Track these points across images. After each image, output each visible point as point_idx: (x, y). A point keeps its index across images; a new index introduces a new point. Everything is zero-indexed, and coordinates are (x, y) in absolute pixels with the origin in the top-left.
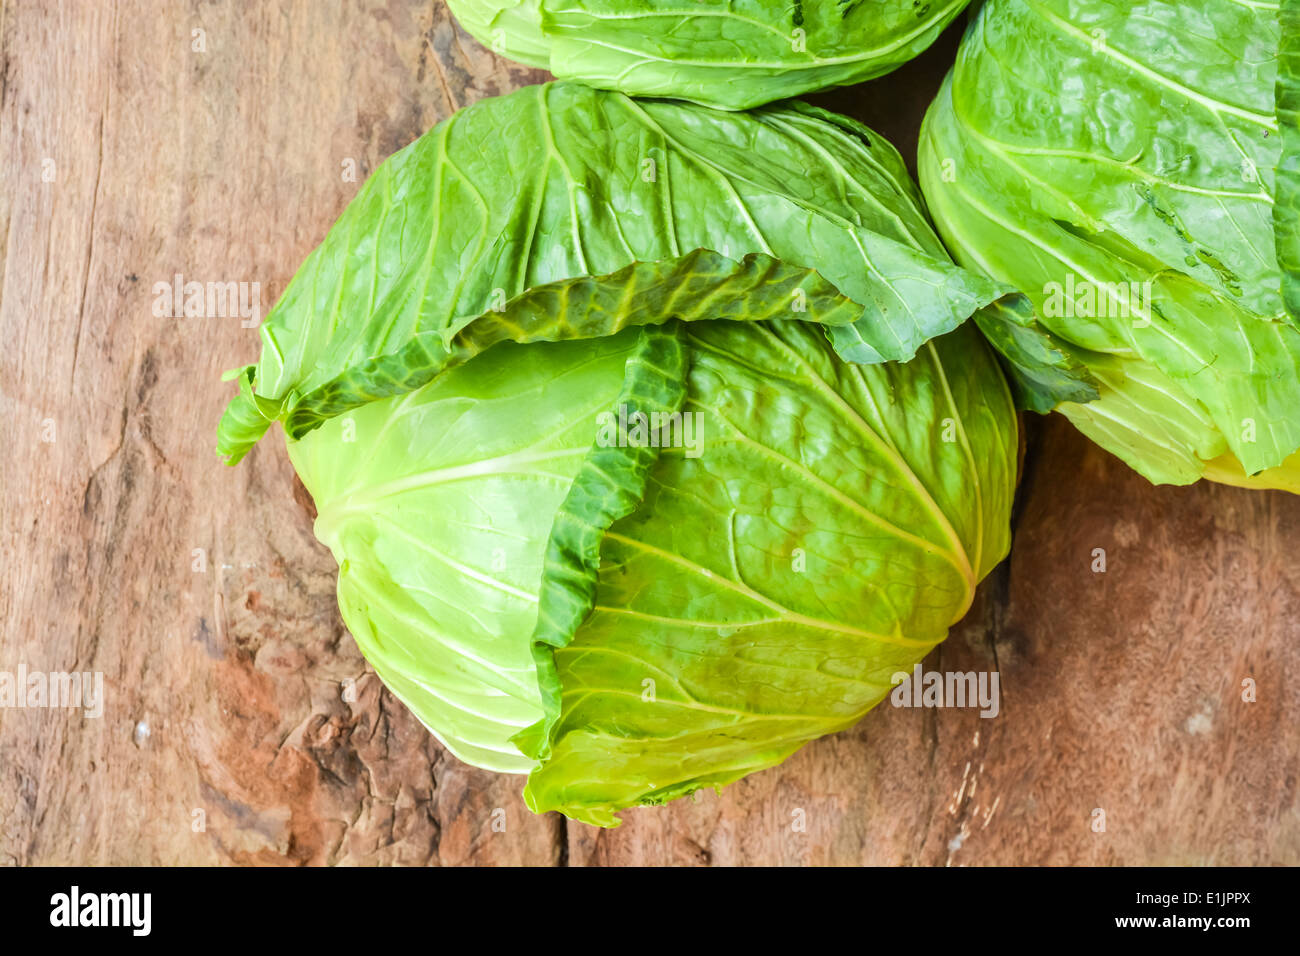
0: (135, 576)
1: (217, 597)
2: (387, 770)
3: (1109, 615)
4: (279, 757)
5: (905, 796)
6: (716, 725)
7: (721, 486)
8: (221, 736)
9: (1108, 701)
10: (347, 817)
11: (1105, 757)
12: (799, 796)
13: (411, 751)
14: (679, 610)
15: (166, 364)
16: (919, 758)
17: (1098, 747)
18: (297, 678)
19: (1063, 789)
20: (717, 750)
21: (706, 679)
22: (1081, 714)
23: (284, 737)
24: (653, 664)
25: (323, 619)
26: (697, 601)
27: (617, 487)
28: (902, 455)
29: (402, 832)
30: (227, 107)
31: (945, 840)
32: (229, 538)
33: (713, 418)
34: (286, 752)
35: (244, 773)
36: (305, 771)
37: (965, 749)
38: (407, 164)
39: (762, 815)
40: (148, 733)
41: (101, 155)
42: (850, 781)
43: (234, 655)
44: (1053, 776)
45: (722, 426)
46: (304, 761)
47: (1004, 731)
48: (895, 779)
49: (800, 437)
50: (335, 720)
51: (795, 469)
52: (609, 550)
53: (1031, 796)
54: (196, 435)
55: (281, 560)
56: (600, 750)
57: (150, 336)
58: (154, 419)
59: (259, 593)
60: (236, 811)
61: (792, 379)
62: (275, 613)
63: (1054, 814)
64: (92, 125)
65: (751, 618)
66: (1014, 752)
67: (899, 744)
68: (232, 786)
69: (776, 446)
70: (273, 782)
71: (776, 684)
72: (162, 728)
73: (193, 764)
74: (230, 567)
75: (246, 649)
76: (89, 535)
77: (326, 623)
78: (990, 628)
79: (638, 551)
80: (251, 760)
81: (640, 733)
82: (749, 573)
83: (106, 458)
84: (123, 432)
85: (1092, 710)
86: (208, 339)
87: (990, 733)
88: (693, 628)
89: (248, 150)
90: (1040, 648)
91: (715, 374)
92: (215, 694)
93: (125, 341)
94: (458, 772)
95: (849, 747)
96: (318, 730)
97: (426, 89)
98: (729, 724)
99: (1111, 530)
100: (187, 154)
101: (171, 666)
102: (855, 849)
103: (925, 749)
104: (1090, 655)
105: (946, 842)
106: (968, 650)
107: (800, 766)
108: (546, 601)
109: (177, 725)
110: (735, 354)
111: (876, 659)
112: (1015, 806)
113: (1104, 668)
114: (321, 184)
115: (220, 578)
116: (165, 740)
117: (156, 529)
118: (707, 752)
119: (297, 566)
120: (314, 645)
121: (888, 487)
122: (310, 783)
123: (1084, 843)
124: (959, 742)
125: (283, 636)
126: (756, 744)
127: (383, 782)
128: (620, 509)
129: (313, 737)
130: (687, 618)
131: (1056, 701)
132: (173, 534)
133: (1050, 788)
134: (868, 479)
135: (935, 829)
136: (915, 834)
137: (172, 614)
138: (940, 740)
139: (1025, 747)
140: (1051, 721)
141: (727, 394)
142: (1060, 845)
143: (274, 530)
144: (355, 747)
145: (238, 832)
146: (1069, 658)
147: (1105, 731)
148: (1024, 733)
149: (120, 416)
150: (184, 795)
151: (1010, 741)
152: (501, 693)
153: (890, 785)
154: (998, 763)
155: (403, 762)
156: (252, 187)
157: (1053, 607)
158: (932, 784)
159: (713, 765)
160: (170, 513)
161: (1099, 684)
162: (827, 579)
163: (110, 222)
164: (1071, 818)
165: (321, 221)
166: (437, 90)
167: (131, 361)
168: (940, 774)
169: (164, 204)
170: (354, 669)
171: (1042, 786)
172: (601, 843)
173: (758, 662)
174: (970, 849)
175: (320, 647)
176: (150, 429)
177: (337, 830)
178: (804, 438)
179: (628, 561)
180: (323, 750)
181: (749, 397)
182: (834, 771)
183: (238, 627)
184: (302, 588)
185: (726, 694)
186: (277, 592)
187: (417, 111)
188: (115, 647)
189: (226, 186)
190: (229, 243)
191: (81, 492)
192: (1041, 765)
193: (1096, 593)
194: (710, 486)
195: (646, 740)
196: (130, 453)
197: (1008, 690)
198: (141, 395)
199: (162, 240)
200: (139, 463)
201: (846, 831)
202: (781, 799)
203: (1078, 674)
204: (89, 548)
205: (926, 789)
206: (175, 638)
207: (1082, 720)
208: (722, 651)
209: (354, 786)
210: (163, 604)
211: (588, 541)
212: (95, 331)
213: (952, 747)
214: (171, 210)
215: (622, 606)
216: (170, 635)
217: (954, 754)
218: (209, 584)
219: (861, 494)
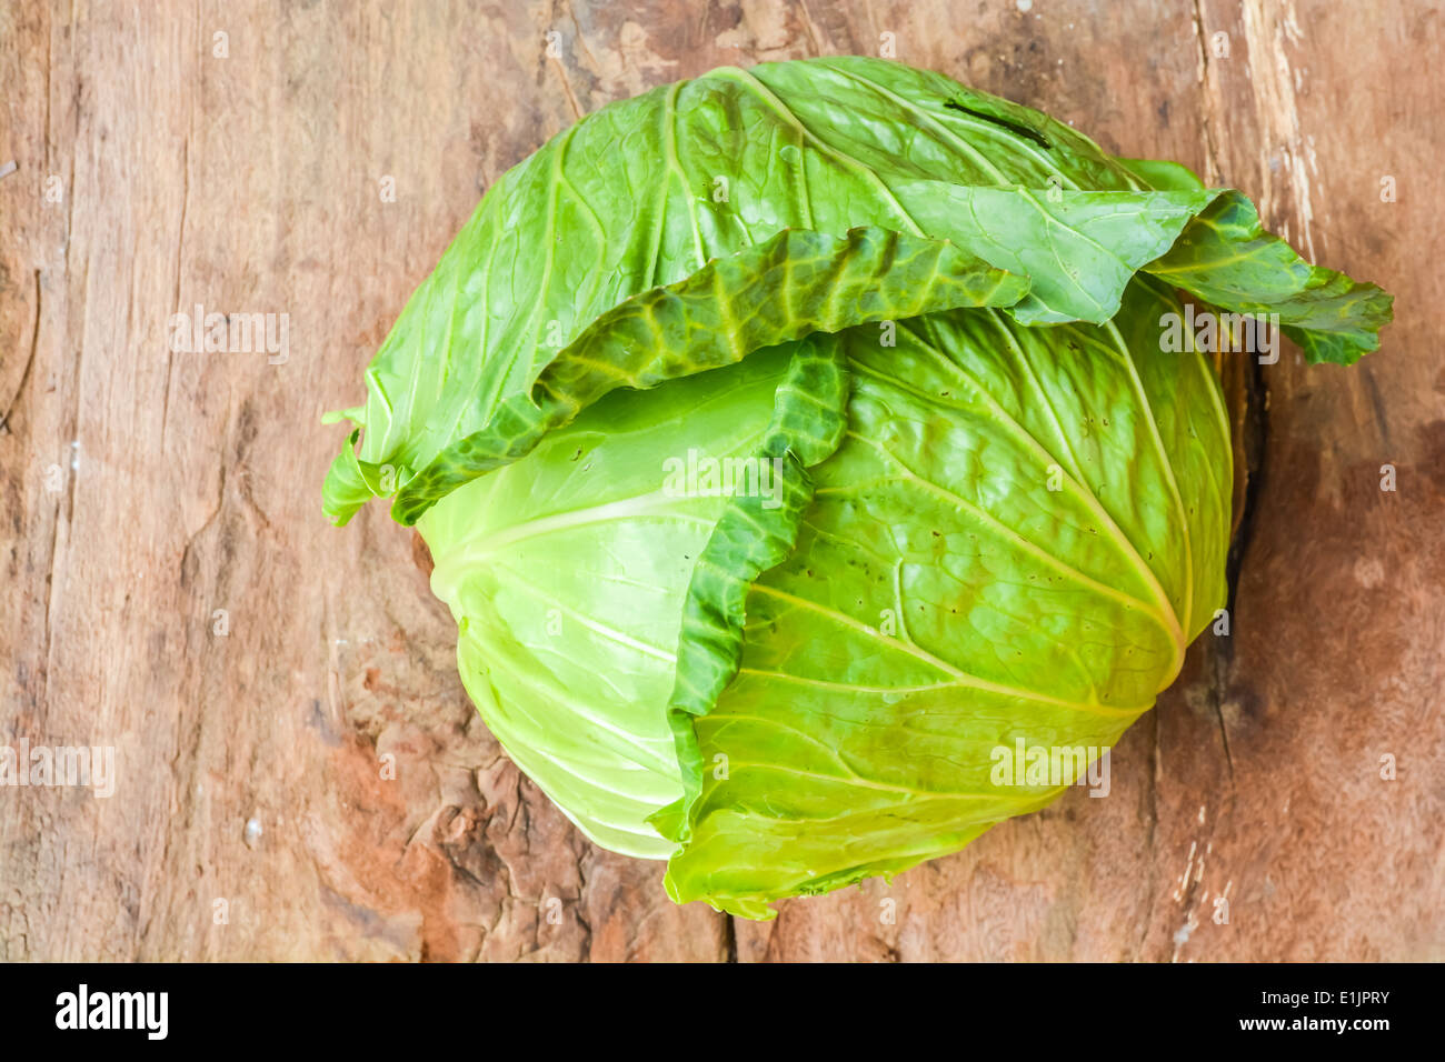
0: (239, 656)
1: (332, 677)
2: (528, 867)
3: (1352, 667)
4: (407, 855)
5: (1122, 881)
6: (883, 805)
7: (886, 531)
8: (340, 833)
9: (1354, 767)
10: (485, 921)
11: (1354, 832)
12: (999, 885)
13: (555, 844)
14: (838, 675)
15: (267, 414)
16: (1136, 838)
17: (1344, 820)
18: (424, 766)
19: (1305, 869)
20: (887, 833)
21: (870, 751)
22: (1323, 783)
23: (412, 832)
24: (809, 735)
25: (451, 698)
26: (859, 663)
27: (764, 533)
28: (1097, 495)
29: (547, 936)
30: (325, 124)
31: (1169, 932)
32: (343, 609)
33: (877, 453)
34: (415, 850)
35: (368, 875)
36: (436, 870)
37: (1189, 826)
38: (520, 185)
39: (958, 908)
40: (260, 831)
41: (186, 183)
42: (1058, 867)
43: (353, 742)
44: (1294, 855)
45: (886, 463)
46: (435, 859)
47: (1234, 805)
48: (1109, 863)
49: (977, 475)
50: (468, 812)
51: (971, 511)
52: (756, 605)
53: (1268, 879)
54: (302, 494)
55: (402, 632)
56: (750, 833)
57: (247, 385)
58: (254, 478)
59: (378, 671)
60: (361, 917)
61: (968, 408)
62: (397, 693)
63: (1296, 899)
64: (175, 151)
65: (921, 683)
66: (1246, 828)
67: (1112, 823)
68: (355, 889)
69: (950, 485)
70: (402, 883)
71: (951, 758)
72: (275, 825)
73: (311, 865)
74: (345, 642)
75: (366, 734)
76: (188, 610)
77: (455, 702)
78: (1213, 687)
79: (790, 605)
80: (376, 859)
81: (795, 814)
82: (919, 631)
83: (202, 525)
84: (221, 494)
85: (1336, 778)
86: (312, 385)
87: (1217, 807)
88: (854, 693)
89: (349, 171)
90: (1272, 708)
91: (879, 404)
92: (333, 786)
93: (219, 391)
94: (609, 867)
95: (1055, 827)
96: (449, 823)
97: (547, 94)
98: (898, 804)
99: (1351, 569)
100: (281, 180)
101: (283, 756)
102: (1066, 944)
103: (1143, 828)
104: (1332, 714)
105: (1171, 934)
106: (1189, 712)
107: (998, 851)
108: (684, 663)
109: (292, 823)
110: (902, 381)
111: (1068, 730)
112: (1249, 891)
113: (1348, 729)
114: (432, 207)
115: (334, 655)
116: (279, 839)
117: (261, 601)
118: (874, 835)
119: (420, 638)
120: (443, 729)
121: (1079, 534)
122: (442, 883)
123: (1333, 932)
124: (1182, 819)
125: (407, 718)
126: (931, 826)
127: (524, 881)
128: (769, 558)
129: (444, 832)
130: (847, 682)
131: (1294, 769)
132: (280, 607)
133: (1291, 870)
134: (1056, 524)
135: (1158, 920)
136: (1134, 926)
137: (282, 696)
138: (1160, 817)
139: (1259, 823)
140: (1289, 792)
141: (893, 426)
142: (1305, 935)
143: (393, 599)
144: (491, 842)
145: (365, 941)
146: (1307, 719)
147: (1353, 802)
148: (1258, 806)
149: (218, 475)
150: (302, 900)
151: (1240, 815)
152: (636, 767)
153: (1103, 870)
154: (1229, 843)
155: (547, 857)
156: (355, 213)
157: (1286, 660)
158: (1152, 868)
159: (882, 850)
160: (276, 583)
161: (1343, 747)
162: (1009, 637)
163: (198, 259)
164: (1316, 904)
165: (433, 248)
166: (560, 94)
167: (227, 414)
168: (1162, 855)
169: (257, 235)
170: (487, 753)
171: (1281, 866)
172: (774, 943)
173: (930, 732)
174: (1200, 941)
175: (448, 730)
176: (250, 489)
177: (475, 935)
178: (981, 476)
179: (779, 617)
180: (456, 846)
181: (918, 429)
182: (1038, 855)
183: (357, 709)
184: (426, 663)
185: (894, 769)
186: (399, 668)
187: (537, 119)
188: (220, 736)
189: (326, 213)
190: (332, 277)
191: (177, 562)
192: (1279, 843)
193: (1335, 643)
194: (873, 531)
195: (802, 821)
196: (228, 517)
197: (1237, 756)
198: (240, 453)
199: (257, 276)
200: (240, 528)
201: (1055, 924)
202: (979, 889)
203: (1319, 737)
204: (188, 626)
205: (1145, 874)
206: (287, 724)
207: (1324, 790)
208: (889, 720)
209: (492, 885)
210: (271, 685)
211: (732, 596)
212: (186, 381)
213: (1174, 824)
214: (266, 242)
215: (773, 668)
216: (281, 721)
217: (1177, 831)
218: (322, 661)
219: (1047, 540)
